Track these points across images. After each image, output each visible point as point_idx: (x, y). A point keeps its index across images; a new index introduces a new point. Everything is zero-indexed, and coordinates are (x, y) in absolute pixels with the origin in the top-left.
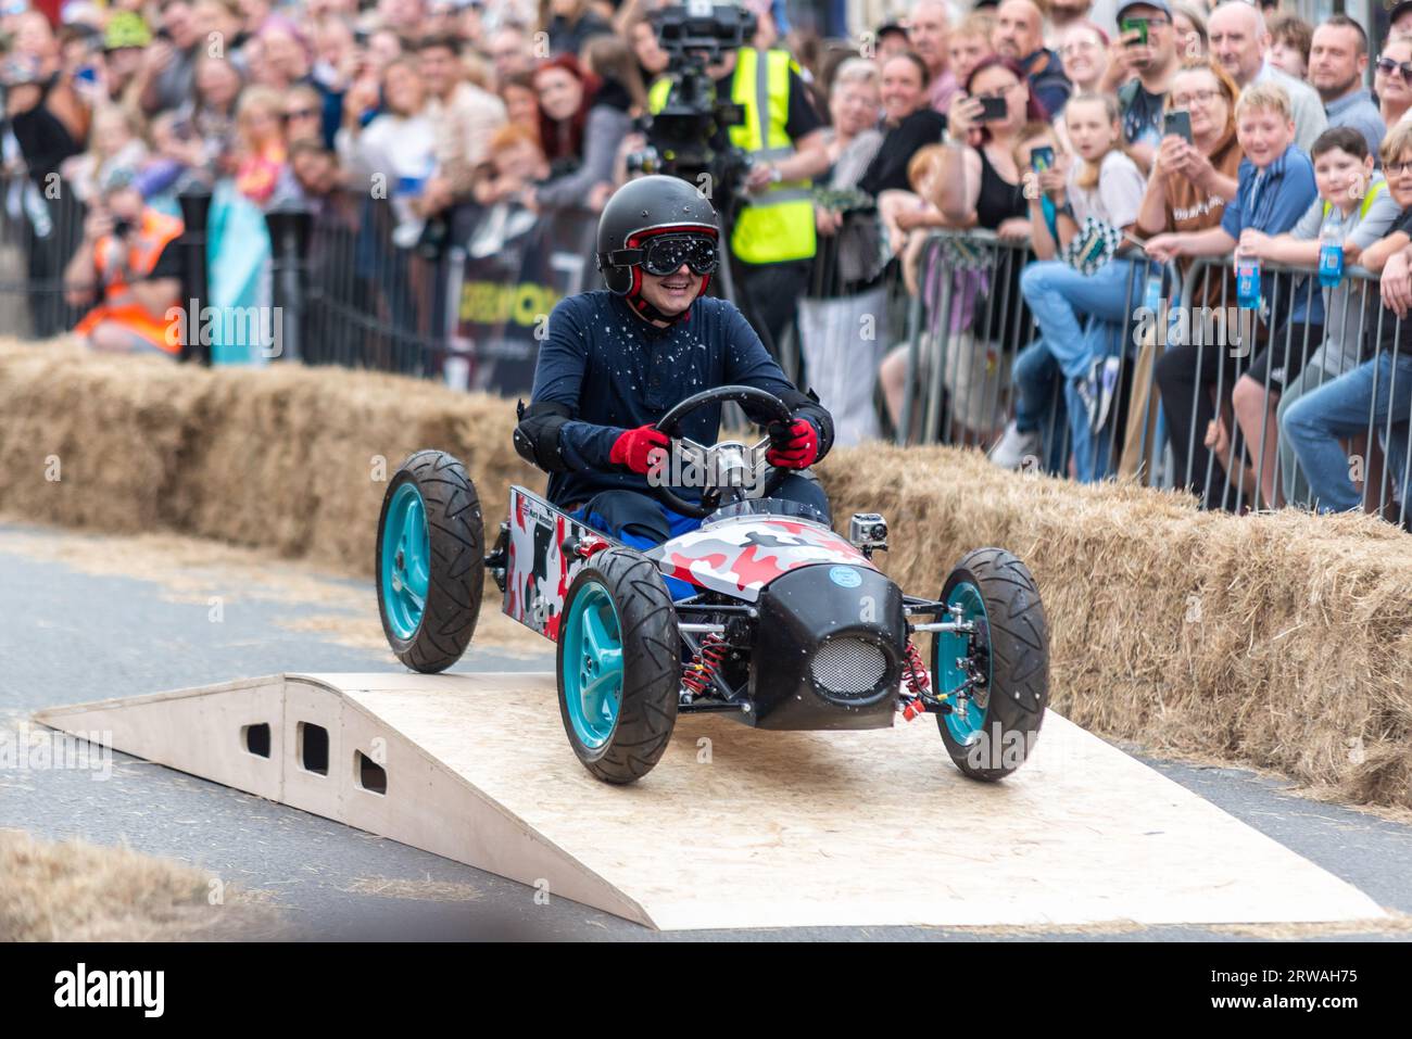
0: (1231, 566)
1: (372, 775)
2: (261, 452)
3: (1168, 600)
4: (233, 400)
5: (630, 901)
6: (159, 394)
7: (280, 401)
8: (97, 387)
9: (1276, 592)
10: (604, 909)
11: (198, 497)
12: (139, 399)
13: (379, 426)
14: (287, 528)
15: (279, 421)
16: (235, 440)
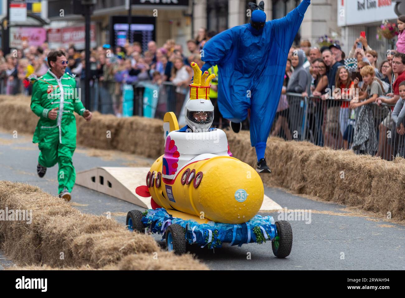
0: (282, 151)
1: (110, 185)
2: (128, 134)
3: (273, 158)
4: (124, 123)
5: (145, 205)
6: (111, 122)
7: (132, 123)
8: (99, 121)
9: (289, 156)
10: (138, 205)
11: (118, 142)
12: (107, 123)
13: (147, 128)
14: (132, 148)
15: (132, 127)
16: (124, 131)
